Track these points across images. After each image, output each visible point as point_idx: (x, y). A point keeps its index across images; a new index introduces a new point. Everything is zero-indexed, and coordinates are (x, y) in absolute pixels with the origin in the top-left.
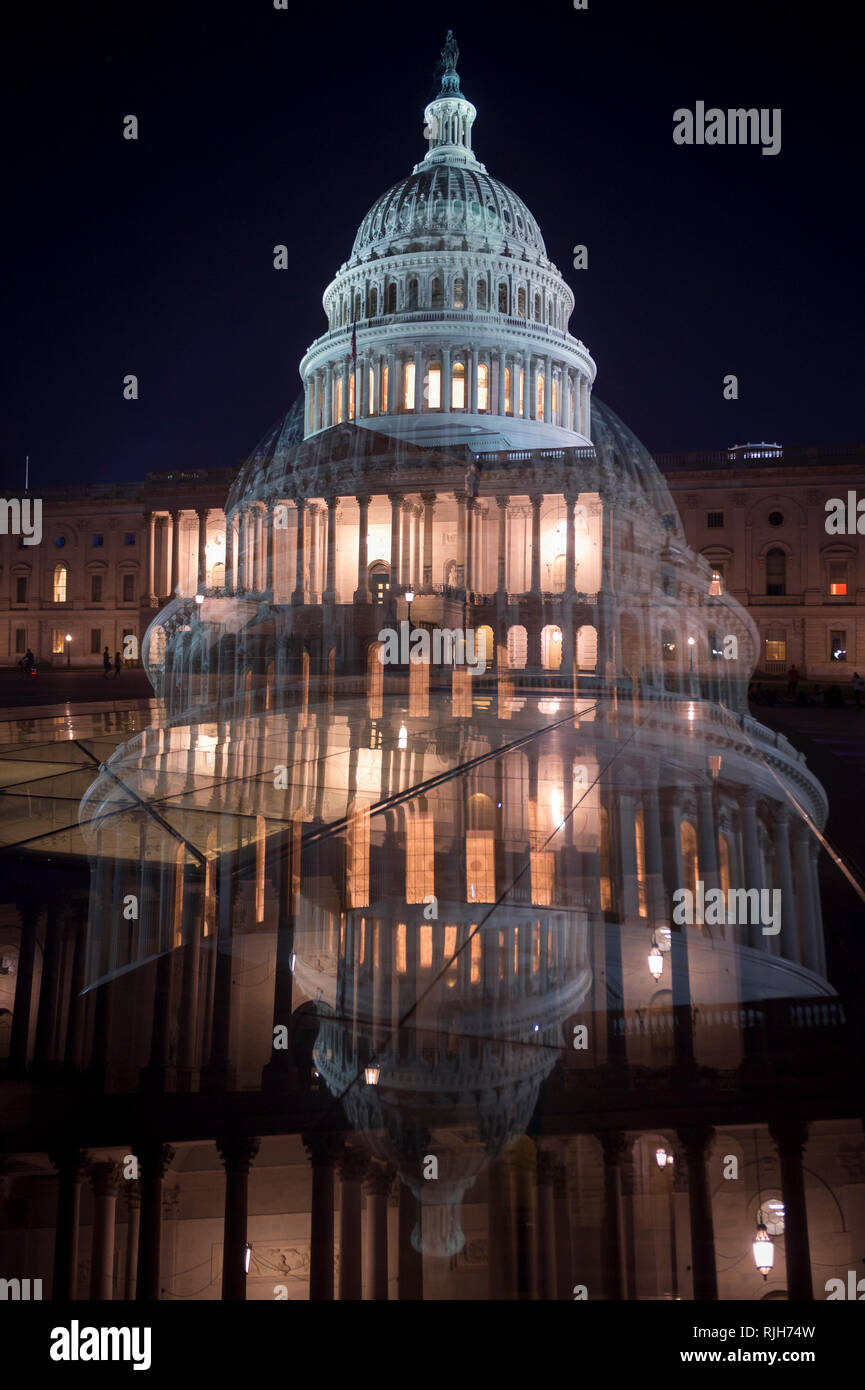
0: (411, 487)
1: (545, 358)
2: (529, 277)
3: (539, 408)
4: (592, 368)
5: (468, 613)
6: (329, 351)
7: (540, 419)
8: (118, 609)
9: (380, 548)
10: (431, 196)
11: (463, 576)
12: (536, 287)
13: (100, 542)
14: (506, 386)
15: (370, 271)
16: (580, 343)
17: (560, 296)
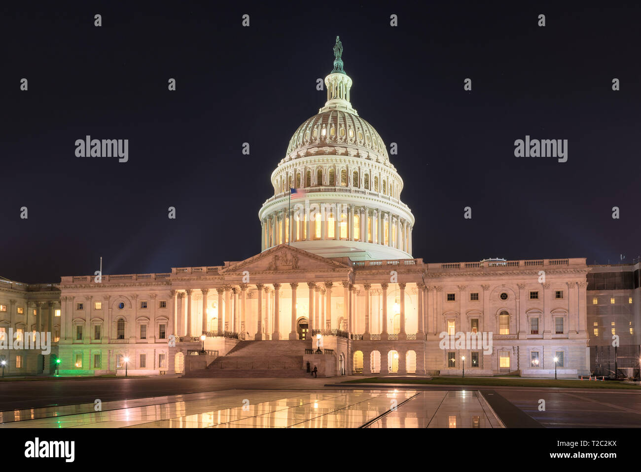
0: (319, 278)
1: (388, 213)
2: (380, 171)
3: (386, 239)
4: (412, 219)
5: (350, 344)
6: (275, 206)
7: (386, 245)
8: (155, 343)
9: (303, 312)
10: (329, 125)
11: (347, 325)
12: (384, 176)
13: (144, 306)
14: (368, 227)
15: (296, 164)
16: (406, 206)
17: (397, 182)
